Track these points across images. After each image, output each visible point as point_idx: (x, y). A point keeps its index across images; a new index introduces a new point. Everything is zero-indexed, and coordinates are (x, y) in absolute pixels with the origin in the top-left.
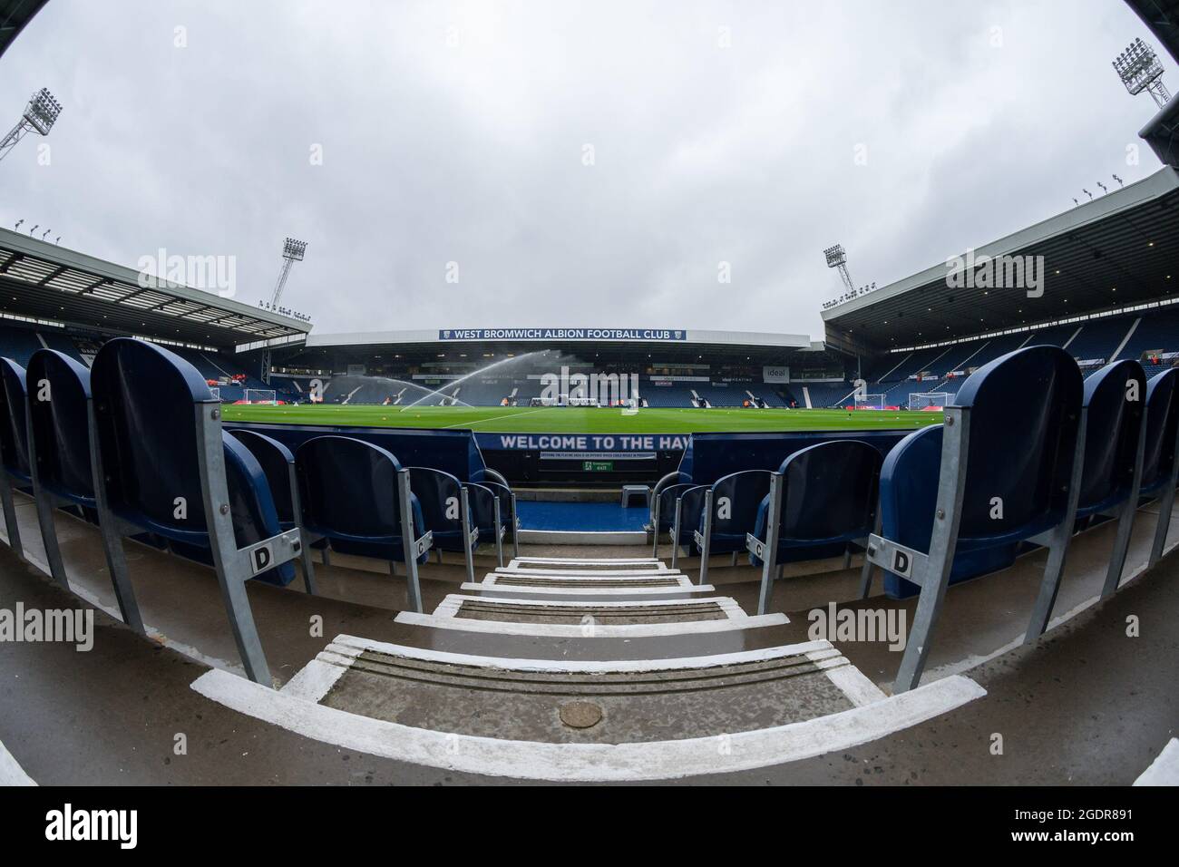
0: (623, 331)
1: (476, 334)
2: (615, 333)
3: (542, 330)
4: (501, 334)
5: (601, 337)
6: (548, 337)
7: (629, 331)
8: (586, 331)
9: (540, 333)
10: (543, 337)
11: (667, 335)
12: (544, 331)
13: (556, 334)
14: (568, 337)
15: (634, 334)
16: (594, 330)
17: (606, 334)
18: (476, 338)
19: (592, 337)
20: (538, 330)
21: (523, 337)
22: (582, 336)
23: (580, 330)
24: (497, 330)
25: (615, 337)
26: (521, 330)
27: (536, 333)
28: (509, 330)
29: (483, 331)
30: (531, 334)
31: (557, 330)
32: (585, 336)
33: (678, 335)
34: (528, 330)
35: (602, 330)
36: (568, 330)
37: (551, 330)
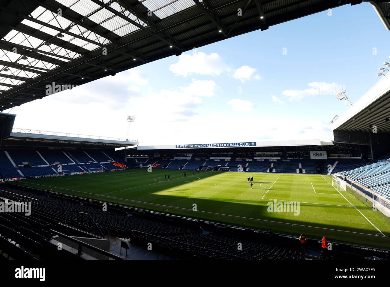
0: (232, 144)
1: (186, 146)
2: (230, 145)
3: (206, 144)
4: (193, 146)
5: (225, 146)
6: (208, 147)
7: (234, 143)
8: (220, 144)
9: (205, 146)
10: (206, 147)
11: (249, 144)
12: (206, 145)
13: (210, 146)
14: (214, 147)
15: (236, 145)
16: (222, 144)
17: (226, 145)
18: (186, 147)
19: (222, 146)
20: (204, 145)
21: (200, 147)
22: (218, 146)
23: (218, 144)
24: (192, 145)
25: (230, 146)
26: (200, 145)
27: (204, 146)
28: (196, 145)
29: (188, 145)
30: (203, 146)
31: (210, 144)
32: (220, 146)
33: (253, 144)
34: (201, 145)
35: (225, 144)
36: (214, 144)
37: (209, 144)
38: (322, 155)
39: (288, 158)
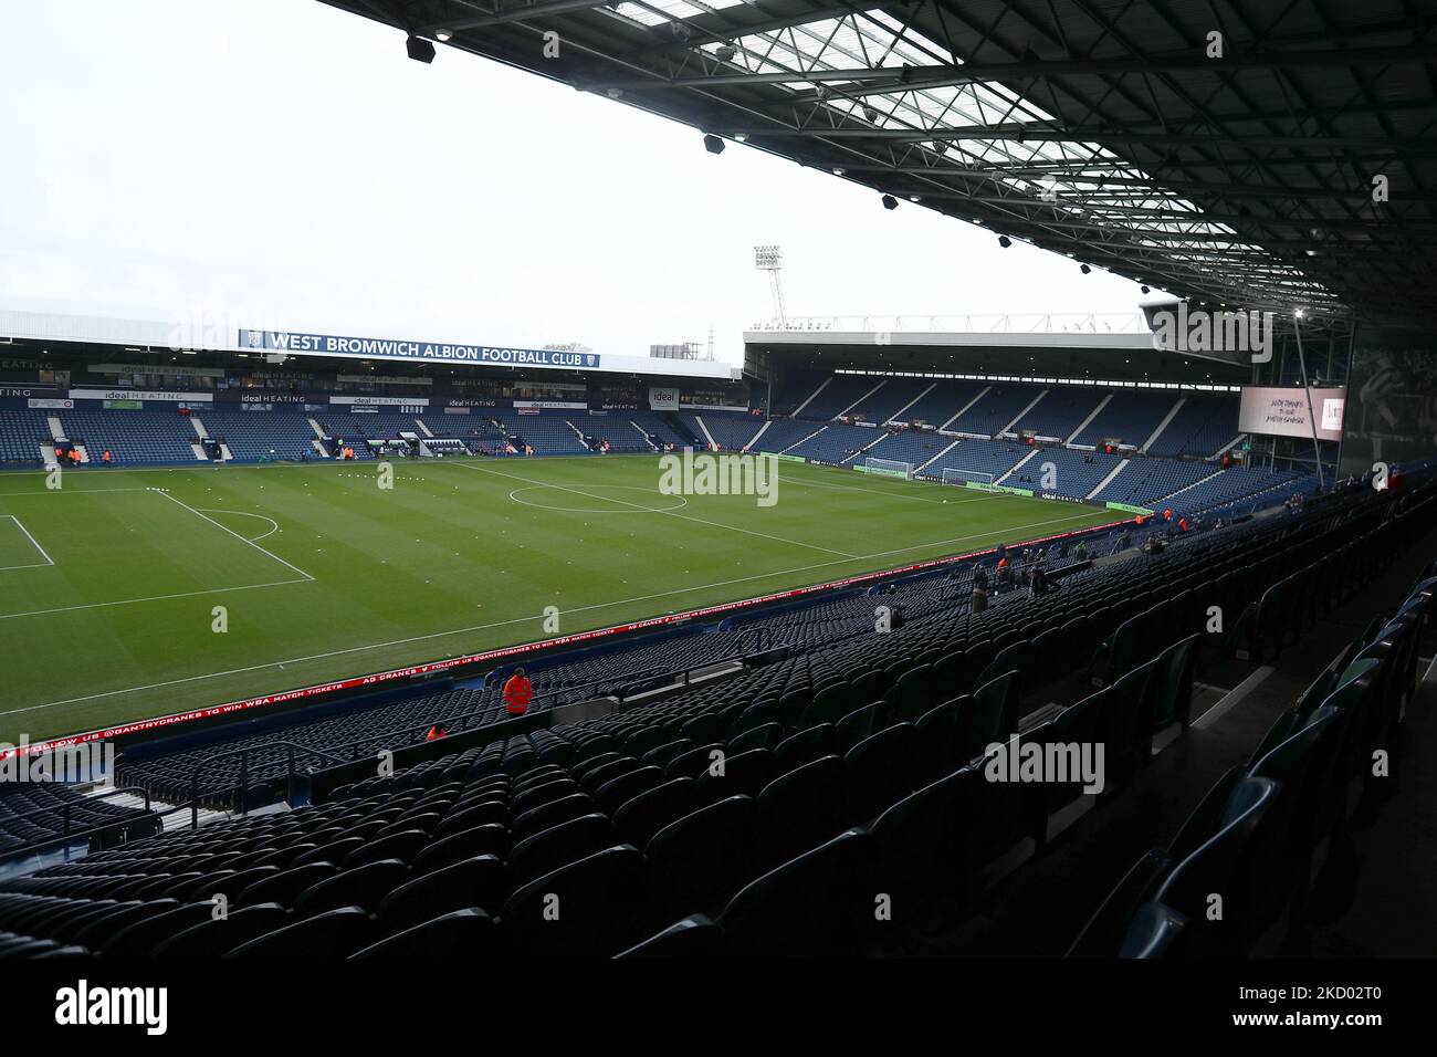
0: (528, 352)
1: (312, 342)
2: (518, 355)
3: (420, 344)
4: (355, 346)
5: (500, 360)
6: (429, 356)
7: (534, 352)
8: (480, 349)
9: (416, 349)
10: (421, 355)
11: (578, 360)
12: (423, 346)
13: (440, 352)
14: (456, 358)
15: (540, 358)
16: (491, 349)
17: (506, 355)
18: (312, 349)
19: (488, 359)
20: (414, 344)
21: (392, 354)
22: (475, 357)
23: (473, 348)
24: (349, 339)
25: (517, 361)
26: (388, 342)
27: (411, 349)
28: (370, 341)
29: (325, 338)
30: (403, 349)
31: (441, 346)
32: (480, 358)
33: (590, 360)
34: (398, 343)
35: (501, 350)
36: (456, 347)
37: (433, 346)
38: (671, 398)
39: (606, 407)
